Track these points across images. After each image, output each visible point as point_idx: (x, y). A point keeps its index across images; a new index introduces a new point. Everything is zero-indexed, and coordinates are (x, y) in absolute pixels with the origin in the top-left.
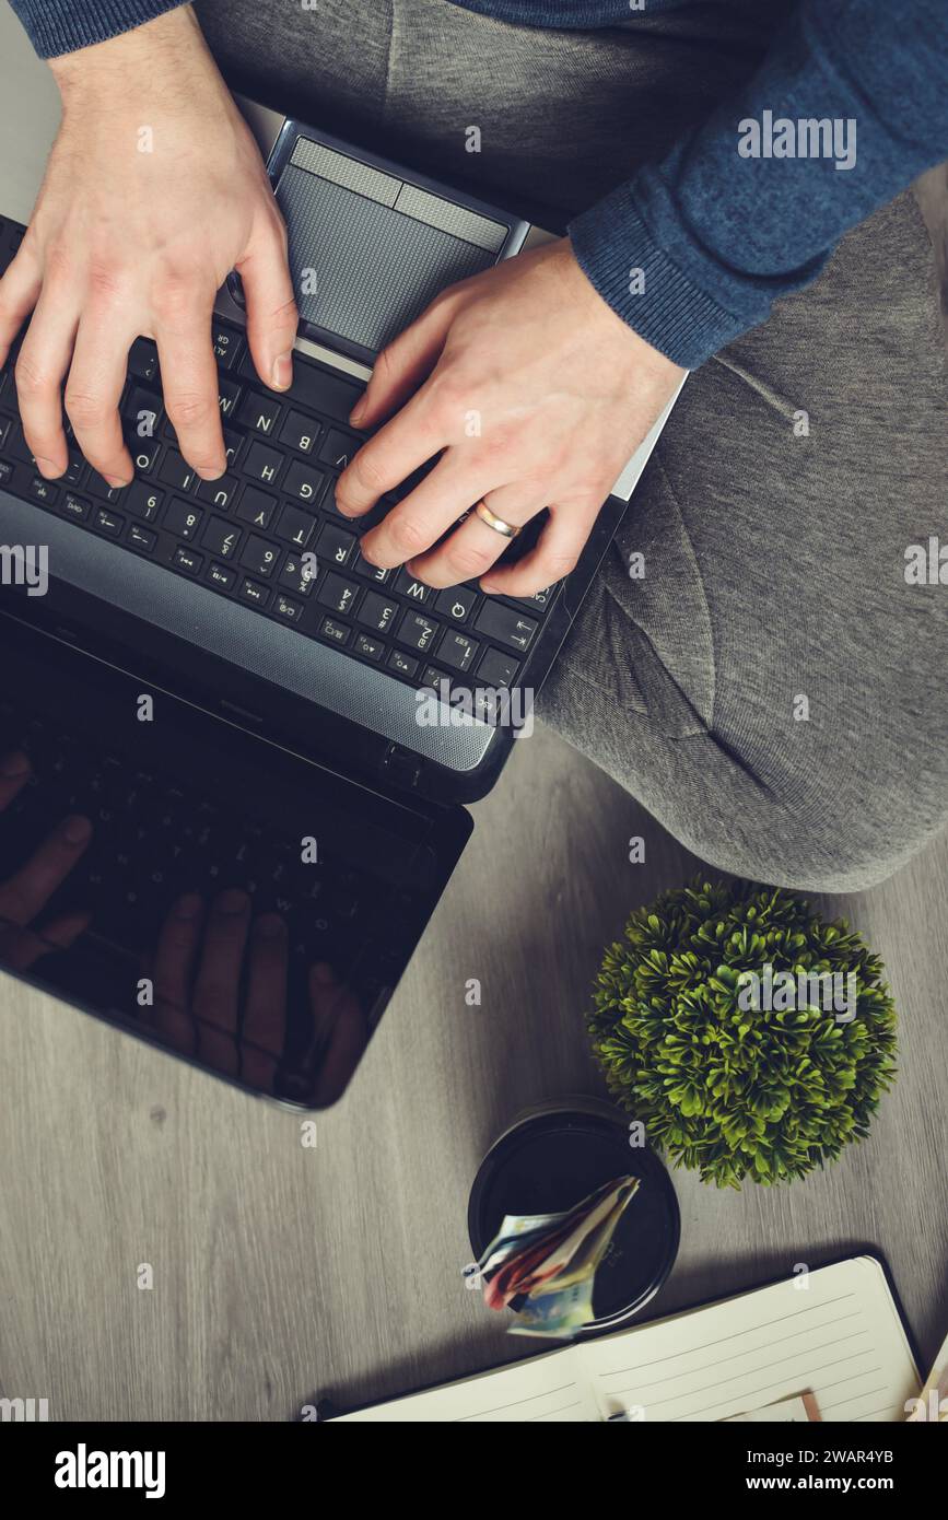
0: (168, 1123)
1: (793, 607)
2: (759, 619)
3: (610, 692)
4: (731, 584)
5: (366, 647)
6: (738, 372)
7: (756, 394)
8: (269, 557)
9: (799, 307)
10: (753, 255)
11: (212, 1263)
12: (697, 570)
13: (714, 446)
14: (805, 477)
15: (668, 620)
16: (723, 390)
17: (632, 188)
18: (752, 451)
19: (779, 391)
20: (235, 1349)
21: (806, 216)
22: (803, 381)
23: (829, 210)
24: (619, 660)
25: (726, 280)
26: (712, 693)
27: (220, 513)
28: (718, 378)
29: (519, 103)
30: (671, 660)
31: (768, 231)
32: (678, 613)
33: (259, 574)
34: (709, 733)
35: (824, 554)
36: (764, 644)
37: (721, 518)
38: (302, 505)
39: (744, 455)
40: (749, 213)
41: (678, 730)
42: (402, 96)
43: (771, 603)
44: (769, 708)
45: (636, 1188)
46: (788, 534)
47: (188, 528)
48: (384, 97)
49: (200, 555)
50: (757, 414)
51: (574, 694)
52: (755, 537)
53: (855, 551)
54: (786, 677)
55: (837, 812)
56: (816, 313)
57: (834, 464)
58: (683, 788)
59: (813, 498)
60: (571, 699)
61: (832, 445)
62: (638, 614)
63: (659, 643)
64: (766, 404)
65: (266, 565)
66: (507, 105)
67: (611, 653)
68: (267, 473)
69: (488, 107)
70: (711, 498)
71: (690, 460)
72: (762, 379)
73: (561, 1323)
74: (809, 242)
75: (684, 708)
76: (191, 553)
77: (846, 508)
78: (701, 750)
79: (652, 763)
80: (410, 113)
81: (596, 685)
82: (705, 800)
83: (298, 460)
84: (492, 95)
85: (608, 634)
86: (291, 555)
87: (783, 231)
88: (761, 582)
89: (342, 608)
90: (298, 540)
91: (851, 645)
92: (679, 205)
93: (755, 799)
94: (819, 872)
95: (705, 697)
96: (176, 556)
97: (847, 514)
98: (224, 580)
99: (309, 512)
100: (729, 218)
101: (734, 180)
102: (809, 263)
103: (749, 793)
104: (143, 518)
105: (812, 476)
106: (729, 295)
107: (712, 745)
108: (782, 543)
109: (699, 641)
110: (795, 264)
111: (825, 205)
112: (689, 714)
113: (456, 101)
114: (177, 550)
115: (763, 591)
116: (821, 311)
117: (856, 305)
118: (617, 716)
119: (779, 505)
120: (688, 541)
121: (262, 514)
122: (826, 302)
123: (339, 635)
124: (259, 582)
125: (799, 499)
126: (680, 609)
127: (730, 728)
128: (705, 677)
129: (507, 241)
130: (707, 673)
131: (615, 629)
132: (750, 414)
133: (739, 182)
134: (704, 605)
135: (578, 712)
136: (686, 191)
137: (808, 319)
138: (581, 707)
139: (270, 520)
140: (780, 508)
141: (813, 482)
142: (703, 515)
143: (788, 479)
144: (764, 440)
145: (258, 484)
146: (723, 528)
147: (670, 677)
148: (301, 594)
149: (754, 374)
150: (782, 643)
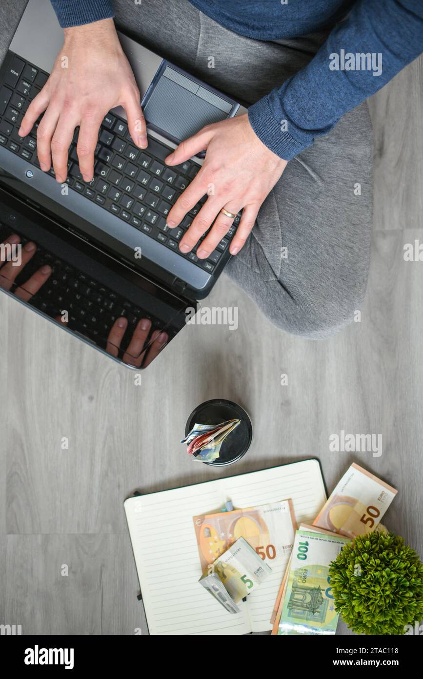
0: (94, 401)
1: (309, 241)
2: (298, 244)
3: (249, 266)
4: (290, 232)
5: (171, 244)
6: (302, 163)
7: (306, 171)
8: (142, 210)
9: (324, 144)
10: (306, 123)
11: (104, 446)
12: (280, 226)
13: (290, 187)
14: (319, 200)
15: (269, 242)
16: (296, 168)
17: (268, 97)
18: (302, 189)
19: (314, 170)
20: (110, 474)
21: (324, 110)
22: (322, 168)
23: (332, 109)
24: (253, 255)
25: (297, 131)
26: (280, 267)
27: (127, 194)
28: (295, 165)
29: (240, 64)
30: (269, 256)
31: (311, 115)
32: (272, 240)
33: (138, 215)
34: (278, 281)
35: (321, 225)
36: (298, 252)
37: (290, 210)
38: (155, 193)
39: (300, 190)
40: (306, 109)
41: (268, 279)
42: (202, 58)
43: (302, 239)
44: (297, 273)
45: (239, 423)
46: (311, 218)
47: (116, 197)
48: (196, 57)
49: (119, 207)
50: (306, 177)
51: (238, 267)
52: (299, 217)
53: (331, 225)
54: (304, 263)
55: (315, 309)
56: (329, 146)
57: (329, 196)
58: (269, 300)
59: (320, 207)
60: (237, 268)
61: (329, 190)
62: (260, 239)
63: (265, 249)
64: (309, 174)
65: (141, 213)
66: (236, 65)
67: (251, 253)
68: (145, 181)
69: (230, 65)
70: (287, 204)
71: (282, 191)
72: (309, 166)
73: (209, 458)
74: (325, 119)
75: (270, 271)
76: (116, 206)
77: (330, 211)
78: (275, 286)
79: (260, 291)
80: (204, 64)
81: (245, 263)
82: (275, 304)
83: (155, 178)
84: (232, 60)
85: (250, 247)
86: (150, 211)
87: (316, 115)
88: (300, 232)
89: (165, 230)
90: (152, 205)
91: (326, 256)
92: (282, 104)
93: (290, 303)
94: (308, 330)
95: (277, 268)
96: (111, 207)
97: (330, 213)
98: (127, 216)
99: (157, 196)
100: (299, 110)
101: (301, 97)
102: (326, 127)
103: (288, 301)
104: (101, 193)
105: (321, 199)
106: (298, 136)
107: (279, 284)
108: (308, 220)
109: (277, 249)
110: (320, 127)
111: (330, 107)
112: (272, 274)
113: (219, 62)
114: (112, 205)
115: (300, 235)
116: (331, 146)
117: (343, 145)
118: (251, 274)
119: (308, 208)
120: (278, 216)
121: (142, 195)
122: (333, 143)
123: (163, 239)
124: (138, 218)
125: (316, 207)
126: (273, 238)
127: (285, 280)
128: (278, 261)
129: (232, 110)
130: (279, 260)
131: (253, 245)
132: (304, 177)
133: (303, 98)
134: (281, 237)
135: (238, 272)
136: (285, 100)
137: (327, 148)
138: (239, 271)
139: (144, 197)
140: (309, 209)
141: (321, 201)
142: (285, 209)
143: (313, 200)
144: (307, 186)
145: (141, 185)
146: (290, 213)
147: (268, 261)
148: (152, 224)
149: (306, 164)
150: (304, 252)
